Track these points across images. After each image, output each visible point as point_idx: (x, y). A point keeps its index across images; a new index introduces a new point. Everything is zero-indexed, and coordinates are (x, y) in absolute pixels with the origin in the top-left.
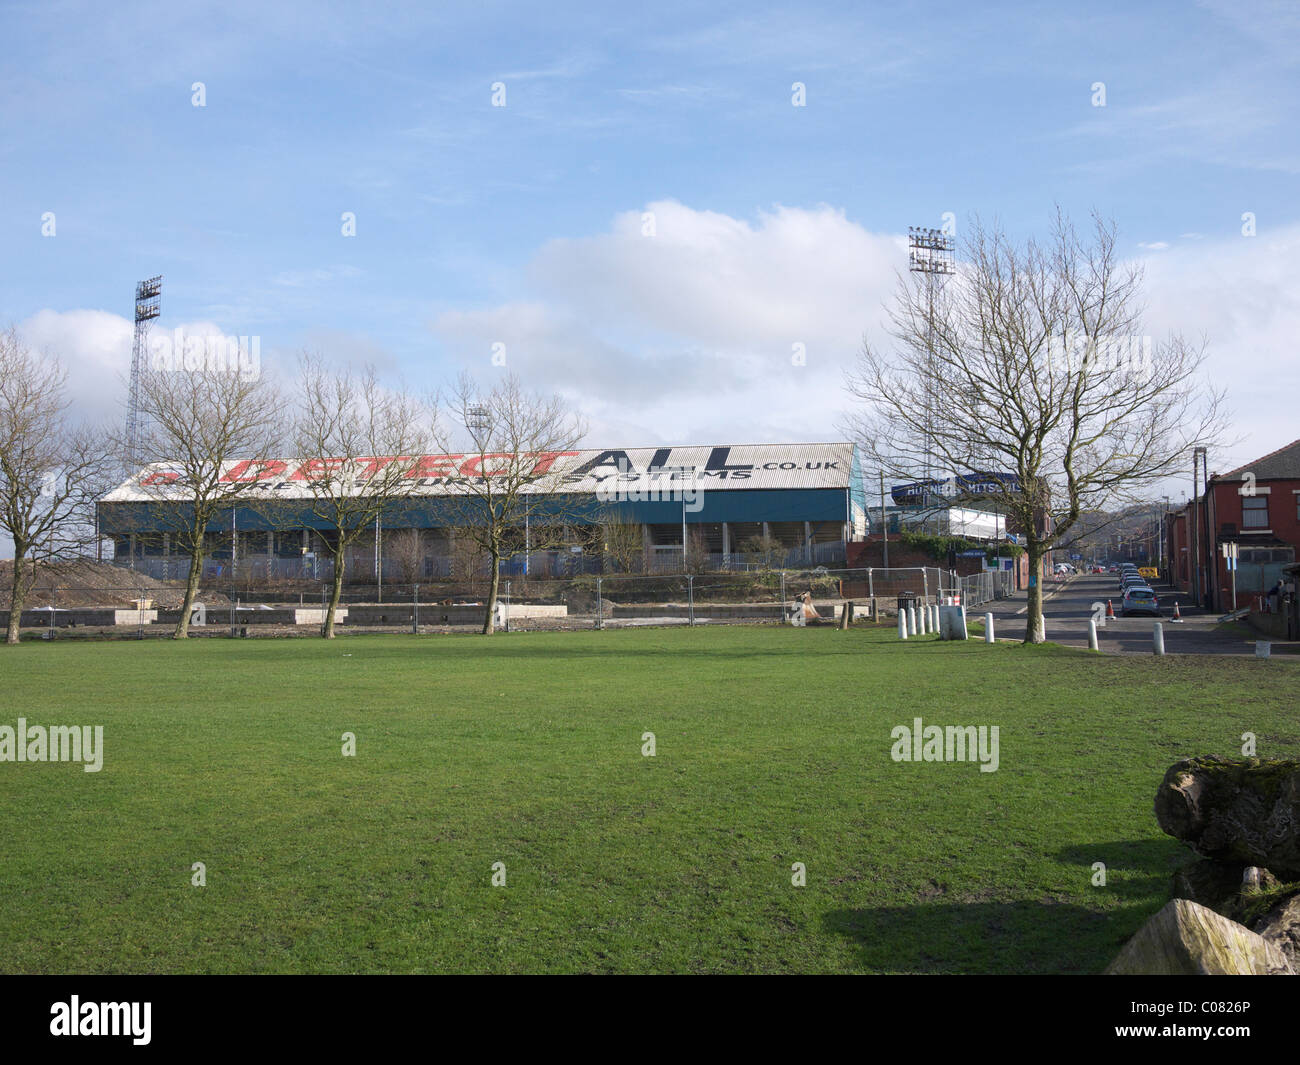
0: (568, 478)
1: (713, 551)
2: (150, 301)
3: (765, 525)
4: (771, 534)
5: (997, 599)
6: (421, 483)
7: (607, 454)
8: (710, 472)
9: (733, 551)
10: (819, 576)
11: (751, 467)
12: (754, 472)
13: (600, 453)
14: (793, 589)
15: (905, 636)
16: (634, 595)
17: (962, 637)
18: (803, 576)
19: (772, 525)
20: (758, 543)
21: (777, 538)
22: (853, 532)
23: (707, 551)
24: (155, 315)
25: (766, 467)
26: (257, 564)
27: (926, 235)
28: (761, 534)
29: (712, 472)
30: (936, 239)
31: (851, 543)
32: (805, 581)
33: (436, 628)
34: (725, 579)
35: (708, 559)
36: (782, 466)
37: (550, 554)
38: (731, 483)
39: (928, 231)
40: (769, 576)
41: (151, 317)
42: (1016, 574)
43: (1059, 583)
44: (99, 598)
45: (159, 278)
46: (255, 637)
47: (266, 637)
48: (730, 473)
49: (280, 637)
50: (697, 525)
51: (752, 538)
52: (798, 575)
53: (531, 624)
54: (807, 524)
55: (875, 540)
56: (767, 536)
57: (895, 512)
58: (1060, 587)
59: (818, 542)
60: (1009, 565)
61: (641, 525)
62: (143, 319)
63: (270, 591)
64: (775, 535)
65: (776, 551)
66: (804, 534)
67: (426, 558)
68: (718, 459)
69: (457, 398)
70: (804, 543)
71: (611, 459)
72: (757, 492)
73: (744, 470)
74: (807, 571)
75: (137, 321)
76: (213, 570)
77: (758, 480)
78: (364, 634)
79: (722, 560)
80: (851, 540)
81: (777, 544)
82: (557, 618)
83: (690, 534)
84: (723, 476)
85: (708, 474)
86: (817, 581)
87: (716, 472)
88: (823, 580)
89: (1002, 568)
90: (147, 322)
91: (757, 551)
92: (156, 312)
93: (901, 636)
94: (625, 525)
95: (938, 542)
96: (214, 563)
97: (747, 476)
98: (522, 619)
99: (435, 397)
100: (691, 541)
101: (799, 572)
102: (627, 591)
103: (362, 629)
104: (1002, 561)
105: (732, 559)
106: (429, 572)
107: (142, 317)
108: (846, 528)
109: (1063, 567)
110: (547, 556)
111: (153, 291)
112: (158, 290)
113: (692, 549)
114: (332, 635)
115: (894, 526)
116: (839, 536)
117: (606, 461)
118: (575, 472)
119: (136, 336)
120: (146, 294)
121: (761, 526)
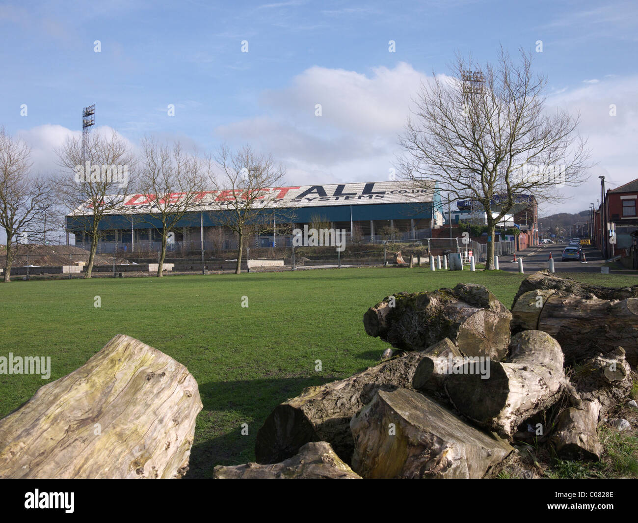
0: (294, 200)
1: (365, 235)
2: (90, 117)
3: (392, 221)
4: (394, 225)
5: (504, 255)
6: (222, 204)
7: (313, 188)
8: (364, 195)
9: (376, 234)
10: (418, 246)
11: (384, 193)
12: (386, 195)
13: (310, 187)
14: (405, 252)
15: (434, 269)
16: (326, 257)
17: (460, 269)
18: (410, 246)
19: (395, 221)
20: (387, 230)
21: (397, 228)
22: (436, 224)
23: (362, 235)
24: (92, 124)
25: (392, 192)
26: (143, 245)
27: (472, 75)
28: (389, 225)
29: (365, 196)
30: (477, 76)
31: (434, 229)
32: (411, 249)
33: (216, 272)
34: (372, 248)
35: (364, 238)
36: (400, 192)
37: (285, 237)
38: (374, 200)
39: (473, 72)
40: (393, 246)
41: (91, 125)
42: (516, 243)
43: (540, 248)
44: (65, 262)
45: (94, 106)
46: (126, 277)
47: (131, 277)
48: (374, 196)
49: (138, 277)
50: (358, 222)
51: (384, 228)
52: (407, 245)
53: (263, 269)
54: (412, 220)
55: (445, 228)
56: (392, 227)
57: (458, 214)
58: (540, 250)
59: (418, 229)
60: (512, 239)
61: (330, 222)
62: (86, 127)
63: (150, 258)
64: (396, 226)
65: (397, 234)
66: (410, 225)
67: (226, 241)
68: (368, 189)
69: (221, 157)
70: (411, 230)
71: (315, 190)
72: (388, 205)
73: (381, 194)
74: (412, 243)
75: (83, 127)
76: (122, 248)
77: (388, 199)
78: (179, 275)
79: (370, 239)
80: (434, 227)
81: (397, 230)
82: (276, 267)
83: (354, 226)
84: (371, 197)
85: (363, 196)
86: (417, 248)
87: (367, 195)
88: (420, 248)
89: (509, 241)
90: (89, 127)
91: (387, 234)
92: (93, 123)
93: (432, 269)
94: (322, 222)
95: (477, 228)
96: (123, 245)
97: (382, 197)
98: (259, 267)
99: (209, 157)
100: (355, 230)
101: (408, 244)
102: (323, 255)
103: (180, 273)
104: (509, 237)
105: (376, 238)
106: (227, 247)
107: (86, 125)
108: (432, 222)
109: (545, 241)
110: (284, 238)
111: (91, 112)
112: (93, 112)
113: (355, 234)
114: (161, 276)
115: (456, 221)
116: (428, 226)
117: (313, 191)
118: (297, 197)
119: (83, 135)
120: (88, 114)
121: (390, 221)
